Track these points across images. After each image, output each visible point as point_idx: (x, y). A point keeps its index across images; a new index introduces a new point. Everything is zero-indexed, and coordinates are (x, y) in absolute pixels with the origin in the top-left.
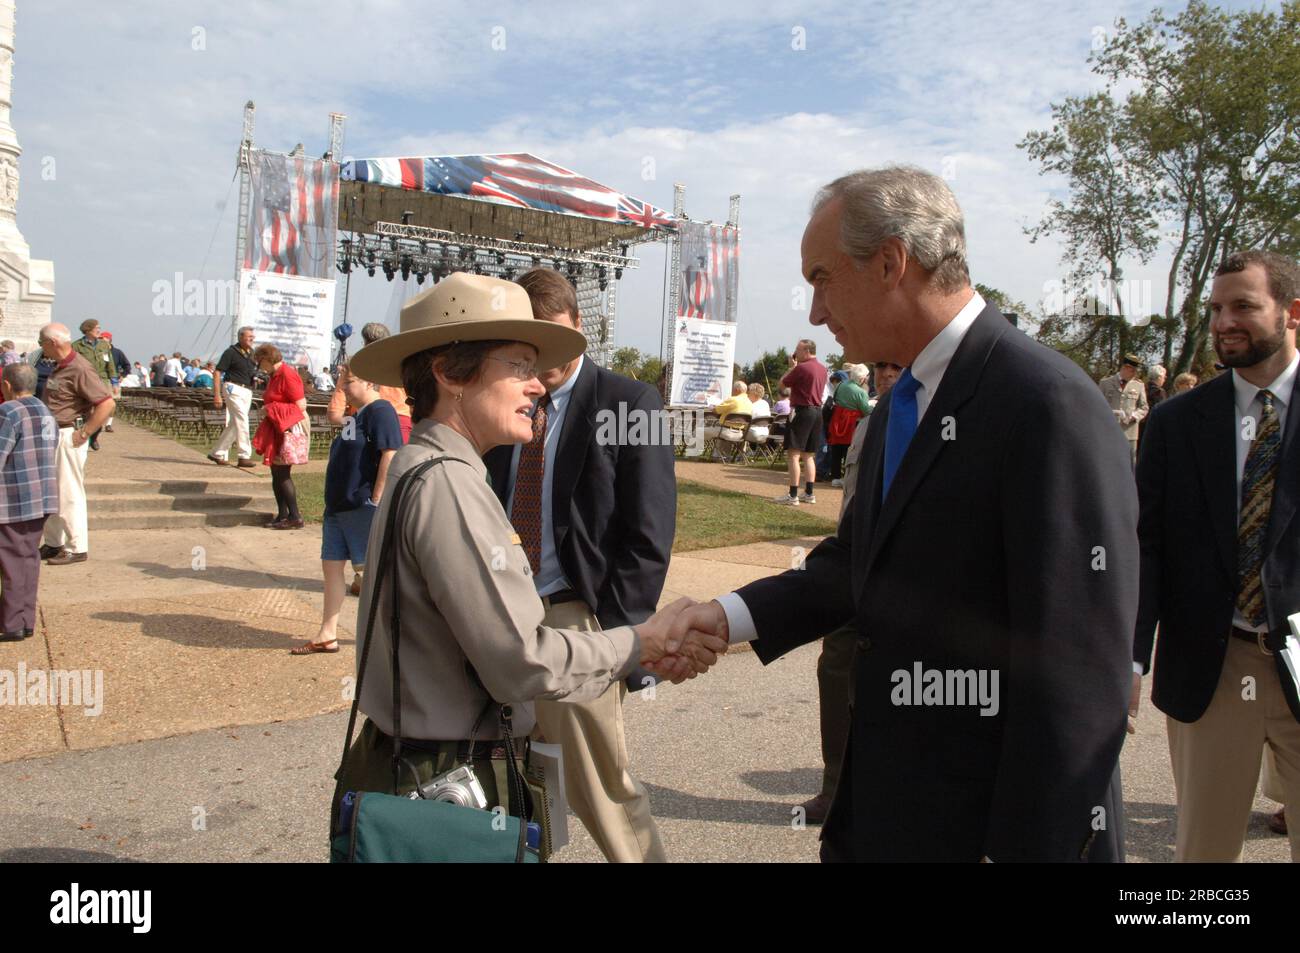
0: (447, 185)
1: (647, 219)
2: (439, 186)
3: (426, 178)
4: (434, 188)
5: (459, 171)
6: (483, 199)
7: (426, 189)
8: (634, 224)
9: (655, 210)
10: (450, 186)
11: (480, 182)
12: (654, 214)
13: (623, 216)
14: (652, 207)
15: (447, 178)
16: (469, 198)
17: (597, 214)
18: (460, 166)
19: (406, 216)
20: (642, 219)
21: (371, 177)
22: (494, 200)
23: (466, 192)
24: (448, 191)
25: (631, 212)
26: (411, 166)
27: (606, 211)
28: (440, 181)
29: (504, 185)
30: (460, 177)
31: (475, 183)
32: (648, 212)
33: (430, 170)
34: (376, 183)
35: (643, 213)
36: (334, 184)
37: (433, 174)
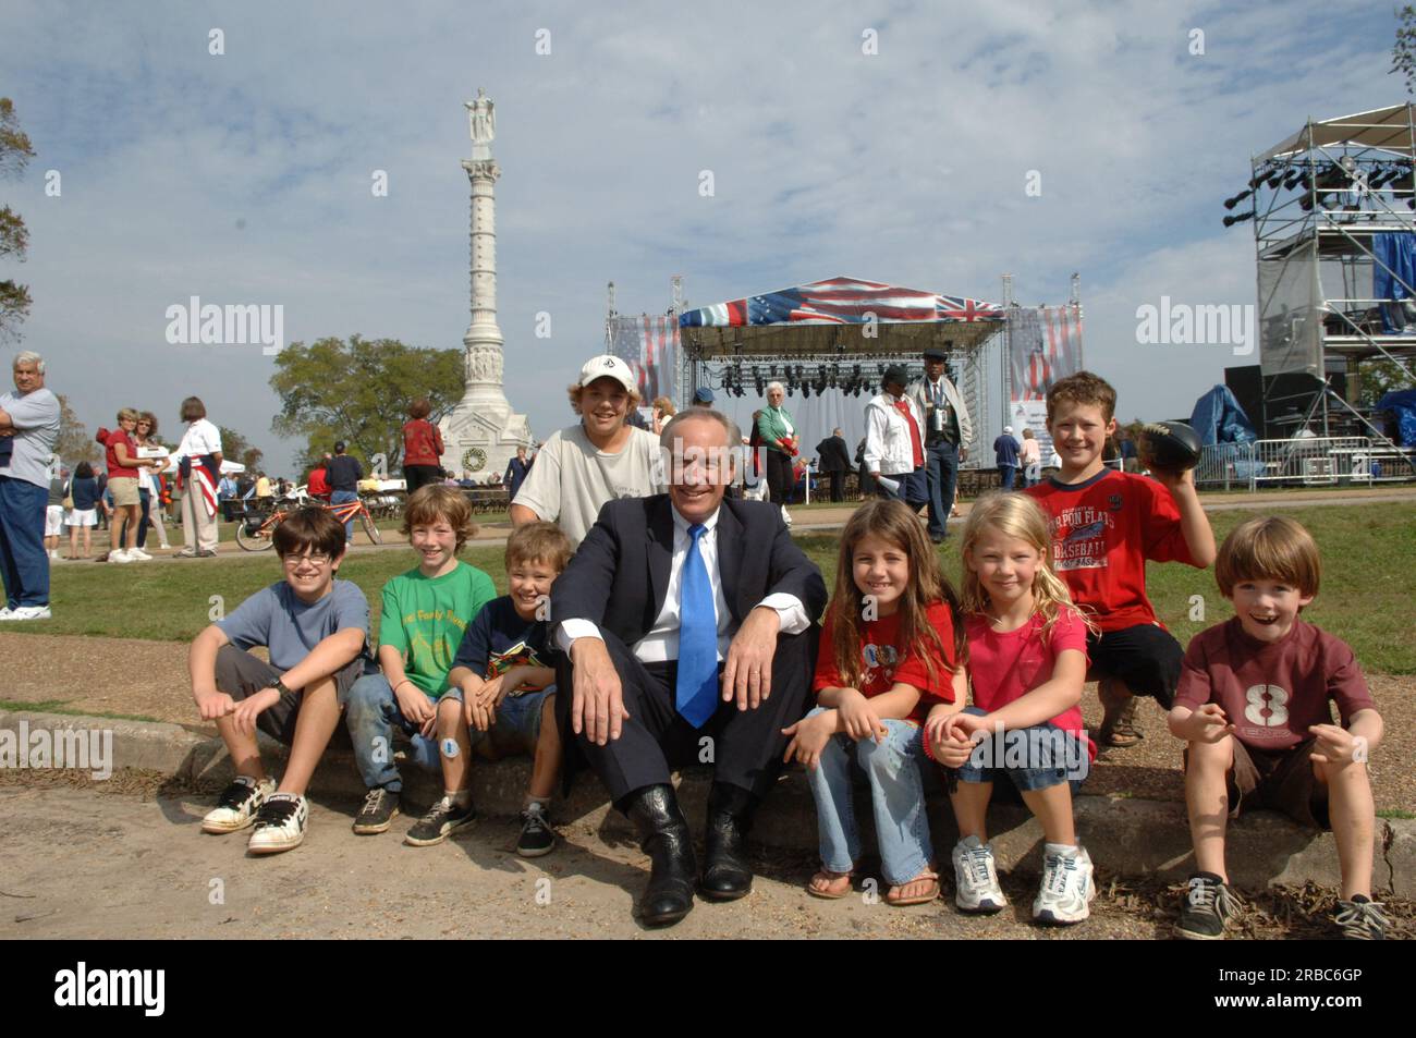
0: (767, 316)
1: (970, 314)
2: (762, 319)
3: (749, 314)
4: (756, 321)
5: (779, 304)
6: (803, 323)
7: (750, 323)
8: (956, 321)
9: (978, 304)
10: (772, 317)
11: (798, 309)
12: (976, 308)
13: (942, 315)
14: (975, 301)
15: (768, 311)
16: (789, 324)
17: (915, 317)
18: (780, 299)
19: (737, 348)
20: (964, 315)
21: (704, 320)
22: (812, 322)
23: (787, 318)
24: (768, 321)
25: (951, 309)
26: (737, 307)
27: (925, 313)
28: (761, 314)
29: (818, 307)
30: (779, 308)
31: (793, 311)
32: (970, 305)
33: (752, 307)
34: (709, 325)
35: (965, 308)
36: (674, 332)
37: (756, 310)
